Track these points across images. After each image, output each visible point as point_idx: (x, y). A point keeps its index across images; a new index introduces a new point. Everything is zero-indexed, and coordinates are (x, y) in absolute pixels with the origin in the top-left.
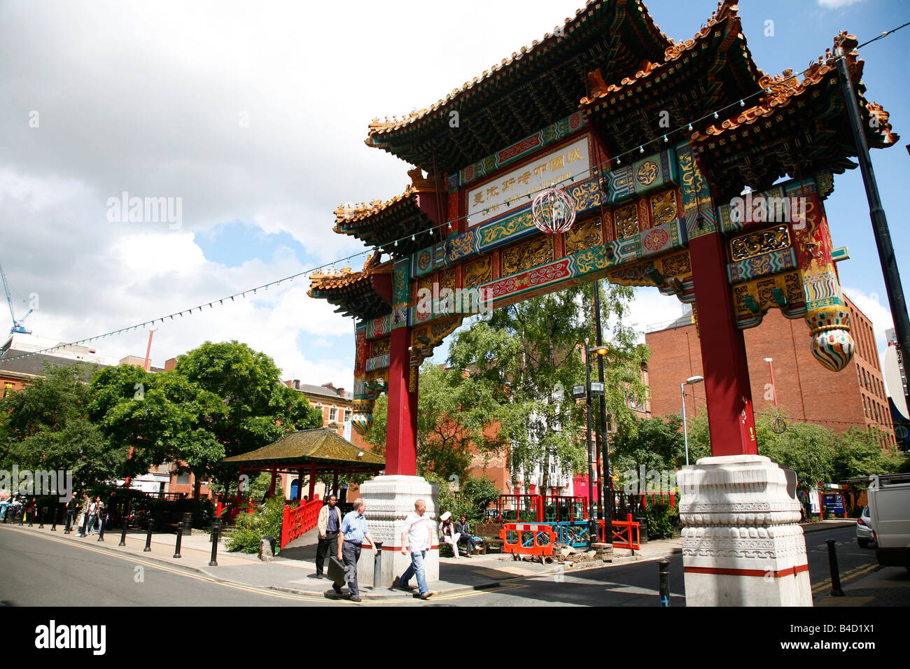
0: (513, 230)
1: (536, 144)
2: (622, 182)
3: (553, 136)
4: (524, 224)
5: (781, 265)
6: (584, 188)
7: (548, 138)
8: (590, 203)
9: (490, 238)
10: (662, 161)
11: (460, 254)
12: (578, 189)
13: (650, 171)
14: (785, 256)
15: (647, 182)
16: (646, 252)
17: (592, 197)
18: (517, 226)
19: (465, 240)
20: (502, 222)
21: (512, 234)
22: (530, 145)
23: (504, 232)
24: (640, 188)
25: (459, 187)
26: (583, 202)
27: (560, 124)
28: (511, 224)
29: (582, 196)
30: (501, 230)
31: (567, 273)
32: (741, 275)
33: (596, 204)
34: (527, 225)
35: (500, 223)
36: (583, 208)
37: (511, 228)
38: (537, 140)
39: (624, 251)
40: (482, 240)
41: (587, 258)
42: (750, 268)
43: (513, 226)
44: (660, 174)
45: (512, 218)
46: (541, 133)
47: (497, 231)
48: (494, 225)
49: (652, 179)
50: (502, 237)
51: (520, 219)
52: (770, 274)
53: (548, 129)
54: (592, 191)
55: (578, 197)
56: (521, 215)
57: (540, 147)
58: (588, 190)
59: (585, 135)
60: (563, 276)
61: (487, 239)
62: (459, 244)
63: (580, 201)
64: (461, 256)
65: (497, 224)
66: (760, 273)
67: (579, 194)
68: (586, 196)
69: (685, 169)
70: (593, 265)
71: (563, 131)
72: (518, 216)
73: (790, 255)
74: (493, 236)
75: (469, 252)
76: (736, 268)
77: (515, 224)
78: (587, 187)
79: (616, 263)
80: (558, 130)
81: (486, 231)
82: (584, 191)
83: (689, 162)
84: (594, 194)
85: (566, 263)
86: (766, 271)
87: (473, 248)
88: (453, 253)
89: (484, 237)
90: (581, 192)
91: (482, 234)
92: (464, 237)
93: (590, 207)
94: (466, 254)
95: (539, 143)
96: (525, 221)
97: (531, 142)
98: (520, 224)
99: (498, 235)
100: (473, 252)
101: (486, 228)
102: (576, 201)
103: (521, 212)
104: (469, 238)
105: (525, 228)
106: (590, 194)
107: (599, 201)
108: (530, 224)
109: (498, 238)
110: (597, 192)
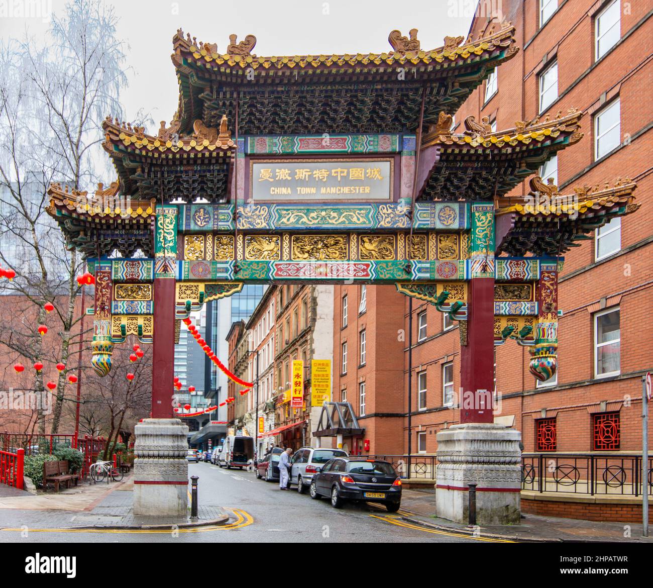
0: (316, 221)
1: (342, 147)
2: (425, 215)
3: (361, 147)
4: (327, 218)
5: (528, 312)
6: (390, 208)
7: (356, 147)
8: (395, 223)
9: (288, 220)
10: (460, 210)
11: (250, 224)
12: (384, 207)
13: (450, 216)
14: (531, 307)
15: (445, 223)
16: (437, 276)
17: (397, 218)
18: (319, 219)
19: (257, 212)
20: (303, 209)
21: (313, 224)
22: (338, 146)
23: (305, 220)
24: (439, 226)
25: (246, 155)
26: (388, 220)
27: (370, 139)
28: (312, 215)
29: (388, 214)
30: (302, 217)
31: (367, 275)
32: (502, 312)
33: (400, 225)
34: (330, 221)
35: (301, 209)
36: (388, 225)
37: (313, 218)
38: (344, 143)
39: (420, 270)
40: (279, 220)
41: (387, 267)
42: (508, 309)
43: (316, 217)
44: (457, 220)
45: (315, 210)
46: (349, 138)
47: (297, 216)
48: (294, 209)
49: (450, 222)
50: (303, 223)
51: (323, 213)
52: (520, 315)
53: (357, 138)
54: (398, 213)
55: (384, 214)
56: (325, 210)
57: (347, 152)
58: (394, 211)
59: (388, 159)
60: (363, 276)
61: (285, 220)
62: (249, 214)
63: (386, 218)
64: (252, 227)
65: (298, 210)
66: (514, 313)
67: (385, 211)
68: (392, 215)
69: (478, 224)
70: (392, 274)
71: (371, 147)
72: (322, 210)
73: (534, 307)
74: (292, 220)
75: (263, 226)
76: (499, 306)
77: (318, 217)
78: (394, 209)
79: (412, 278)
80: (366, 143)
81: (285, 212)
82: (390, 211)
83: (482, 220)
84: (399, 216)
85: (368, 265)
86: (518, 313)
87: (267, 224)
88: (243, 221)
89: (280, 217)
90: (387, 210)
91: (278, 213)
92: (256, 209)
93: (395, 226)
94: (258, 227)
95: (346, 148)
96: (329, 217)
97: (337, 143)
98: (323, 218)
99: (298, 220)
100: (268, 228)
101: (284, 210)
102: (382, 217)
103: (325, 207)
104: (262, 212)
105: (328, 223)
106: (396, 215)
107: (403, 224)
108: (334, 221)
109: (298, 223)
110: (403, 215)
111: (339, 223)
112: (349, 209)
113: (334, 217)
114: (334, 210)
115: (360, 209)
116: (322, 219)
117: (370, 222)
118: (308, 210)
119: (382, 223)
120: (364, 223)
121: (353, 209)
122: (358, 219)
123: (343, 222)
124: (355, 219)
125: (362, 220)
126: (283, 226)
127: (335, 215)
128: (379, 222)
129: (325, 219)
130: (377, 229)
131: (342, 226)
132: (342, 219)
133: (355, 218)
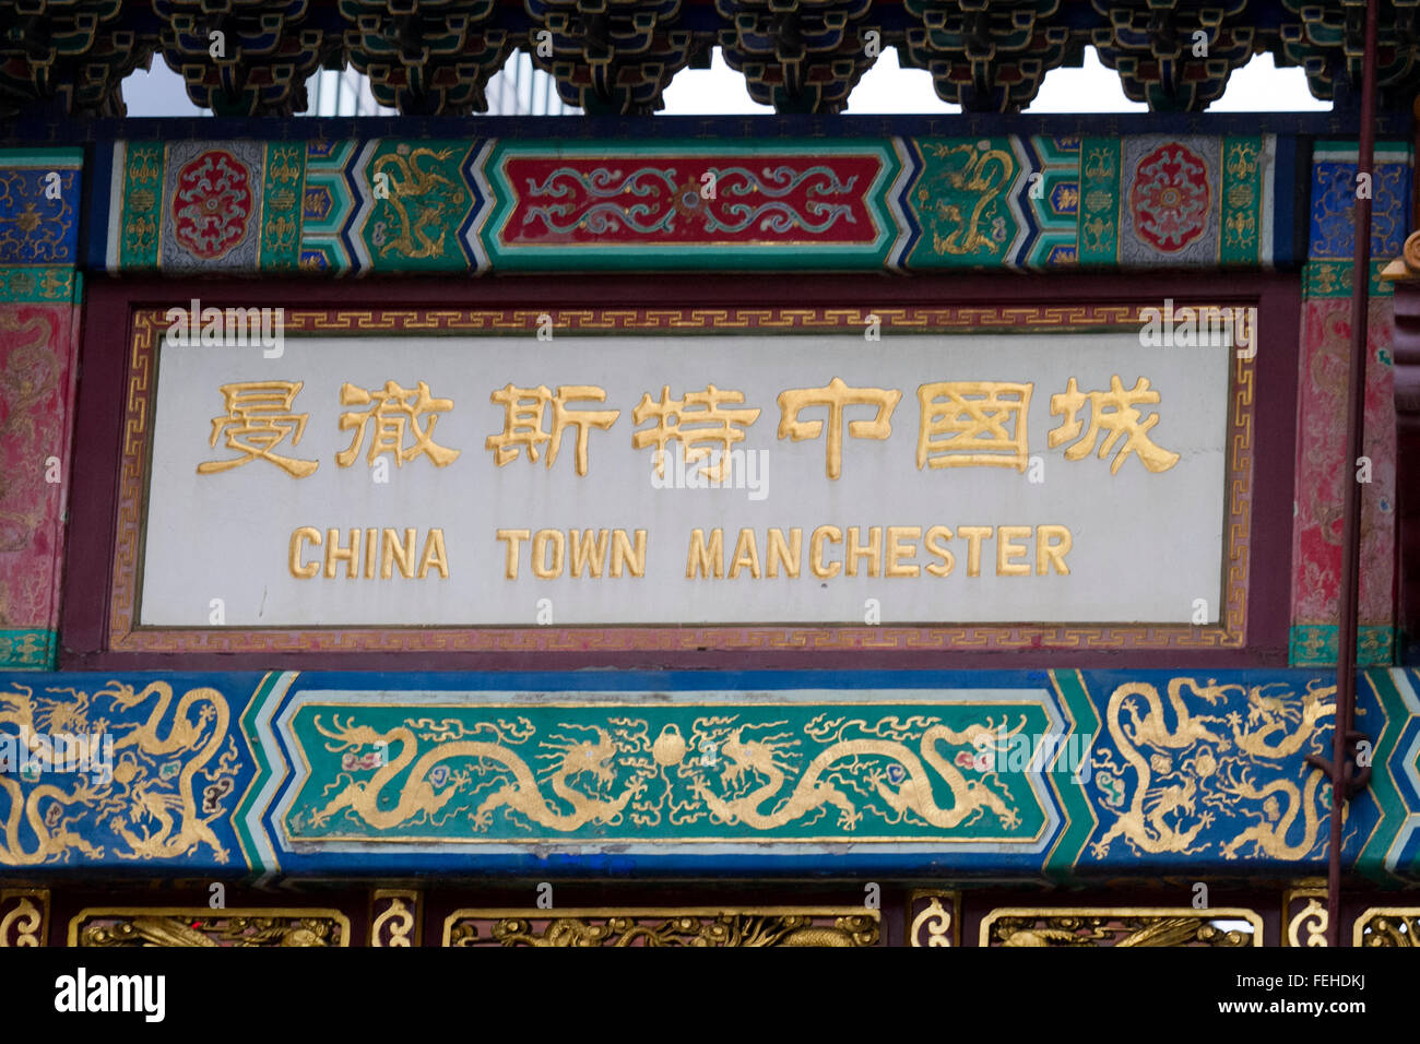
0: (609, 810)
1: (840, 232)
3: (984, 228)
4: (700, 787)
6: (1196, 706)
7: (946, 227)
8: (1227, 826)
9: (389, 797)
11: (84, 827)
12: (1150, 692)
17: (1245, 789)
18: (635, 787)
19: (144, 736)
20: (511, 714)
21: (587, 830)
22: (796, 221)
23: (523, 794)
25: (92, 274)
26: (1176, 798)
28: (585, 756)
29: (1176, 756)
30: (495, 777)
33: (1270, 842)
34: (721, 809)
35: (489, 714)
36: (1178, 842)
37: (583, 781)
38: (854, 199)
40: (313, 795)
43: (607, 776)
45: (600, 716)
47: (457, 763)
48: (438, 714)
50: (507, 823)
51: (669, 746)
53: (959, 162)
54: (1253, 744)
55: (1146, 751)
56: (685, 719)
57: (875, 260)
58: (1223, 730)
61: (359, 798)
63: (1157, 781)
64: (95, 854)
65: (470, 715)
67: (1151, 728)
68: (1207, 766)
71: (1066, 232)
72: (658, 721)
74: (418, 798)
75: (183, 844)
77: (624, 773)
78: (1221, 710)
81: (363, 734)
82: (1191, 728)
84: (1262, 775)
87: (222, 829)
89: (328, 770)
90: (1171, 723)
91: (313, 743)
92: (141, 713)
93: (1229, 853)
94: (148, 849)
95: (867, 233)
96: (712, 776)
97: (798, 200)
98: (669, 784)
99: (465, 801)
100: (222, 856)
101: (363, 716)
102: (1131, 778)
103: (682, 699)
104: (184, 735)
105: (708, 826)
106: (1236, 765)
107: (1294, 838)
108: (746, 809)
109: (463, 826)
110: (1289, 766)
111: (792, 828)
112: (872, 714)
113: (753, 779)
114: (754, 724)
115: (960, 718)
116: (653, 791)
117: (1031, 819)
118: (547, 719)
119: (1130, 824)
120: (986, 823)
121: (903, 712)
122: (944, 797)
123: (823, 821)
124: (913, 795)
125: (969, 799)
126: (343, 844)
127: (757, 756)
128: (1108, 820)
129: (683, 791)
130: (1089, 867)
131: (809, 847)
132: (809, 795)
133: (921, 780)
